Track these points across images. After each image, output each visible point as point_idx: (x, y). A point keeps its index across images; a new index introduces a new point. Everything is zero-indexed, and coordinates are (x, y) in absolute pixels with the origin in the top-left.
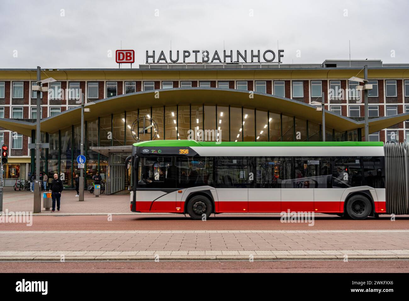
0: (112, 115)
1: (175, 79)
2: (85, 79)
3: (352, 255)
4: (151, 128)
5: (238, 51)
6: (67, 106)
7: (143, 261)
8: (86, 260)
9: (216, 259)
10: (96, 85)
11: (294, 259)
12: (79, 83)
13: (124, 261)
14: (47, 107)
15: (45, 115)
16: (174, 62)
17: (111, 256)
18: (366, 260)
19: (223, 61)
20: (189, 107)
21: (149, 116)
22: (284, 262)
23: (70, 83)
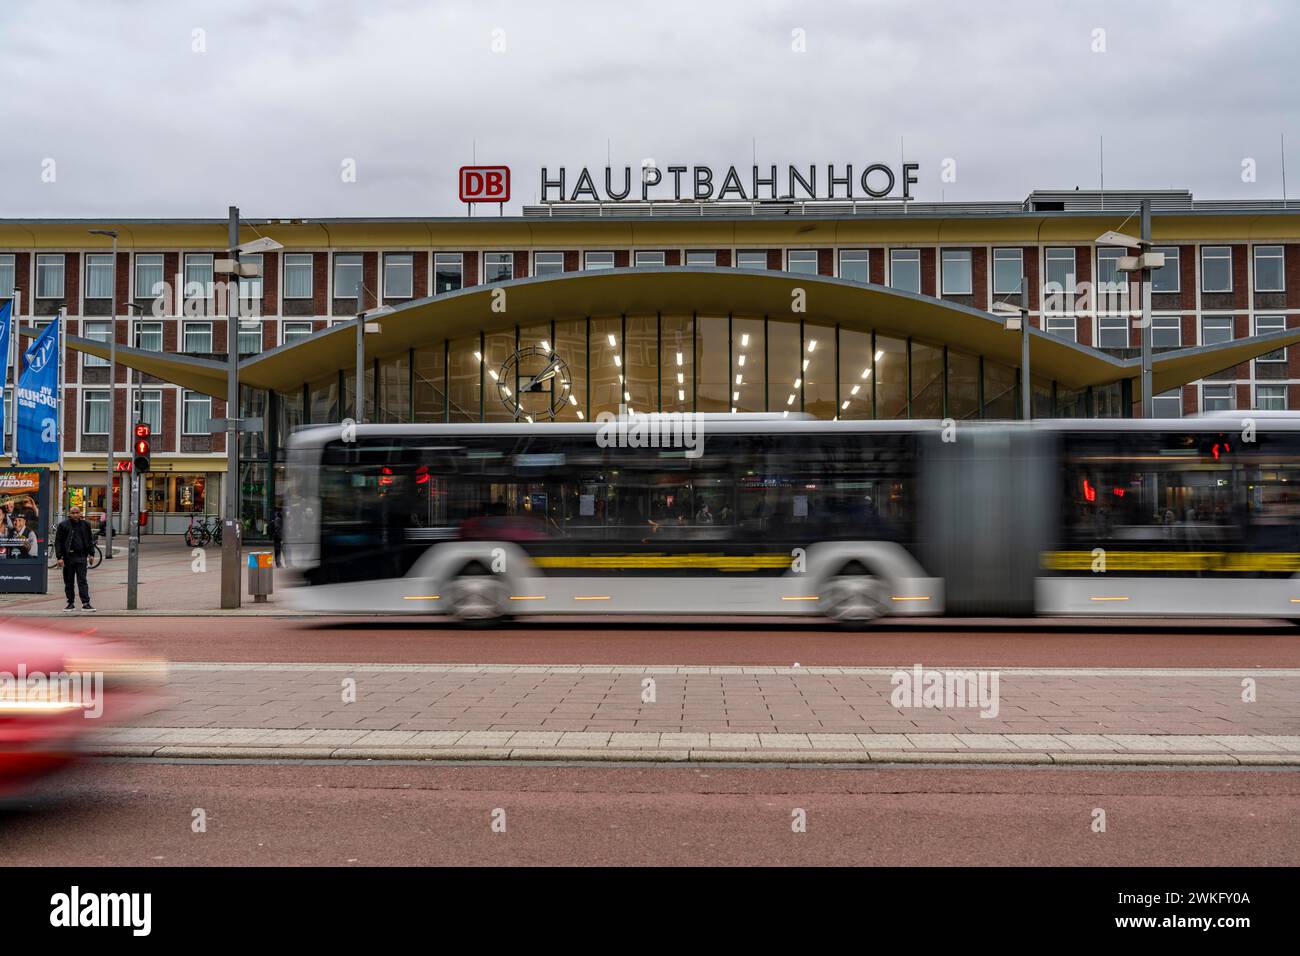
0: (447, 342)
1: (621, 244)
2: (378, 245)
3: (1098, 752)
4: (552, 379)
5: (791, 167)
6: (329, 318)
7: (473, 763)
8: (306, 758)
9: (689, 760)
10: (408, 263)
11: (921, 762)
12: (361, 258)
13: (415, 762)
14: (275, 322)
15: (270, 342)
16: (618, 199)
17: (381, 747)
18: (1140, 768)
19: (749, 195)
20: (656, 319)
21: (546, 346)
22: (891, 772)
23: (338, 258)
